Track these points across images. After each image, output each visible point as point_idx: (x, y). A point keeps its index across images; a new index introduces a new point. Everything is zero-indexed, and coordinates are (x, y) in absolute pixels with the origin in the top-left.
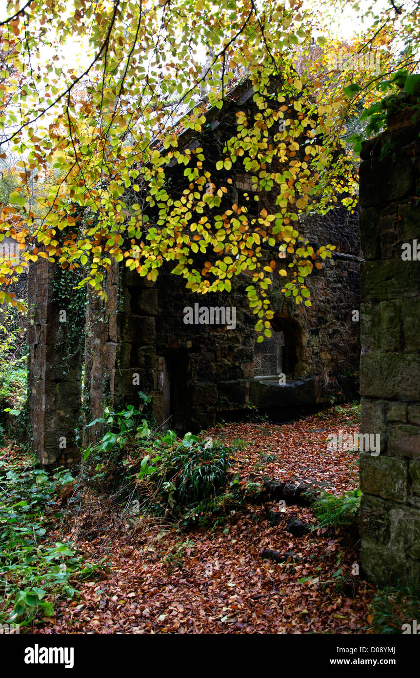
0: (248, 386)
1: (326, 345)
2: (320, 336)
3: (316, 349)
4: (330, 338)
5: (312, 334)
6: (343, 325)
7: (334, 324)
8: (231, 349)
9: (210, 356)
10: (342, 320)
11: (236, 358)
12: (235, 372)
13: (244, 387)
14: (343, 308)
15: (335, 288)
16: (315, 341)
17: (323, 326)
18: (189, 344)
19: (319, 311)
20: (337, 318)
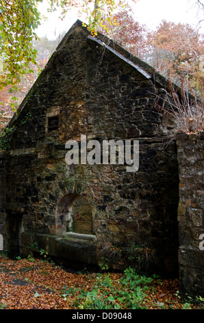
0: (48, 240)
1: (113, 220)
2: (107, 211)
3: (104, 222)
4: (116, 213)
5: (100, 209)
6: (130, 202)
7: (121, 201)
8: (42, 215)
9: (32, 217)
10: (128, 197)
11: (46, 221)
12: (45, 230)
13: (45, 240)
14: (131, 188)
15: (121, 170)
16: (101, 214)
17: (110, 203)
18: (22, 210)
19: (104, 191)
20: (124, 197)
